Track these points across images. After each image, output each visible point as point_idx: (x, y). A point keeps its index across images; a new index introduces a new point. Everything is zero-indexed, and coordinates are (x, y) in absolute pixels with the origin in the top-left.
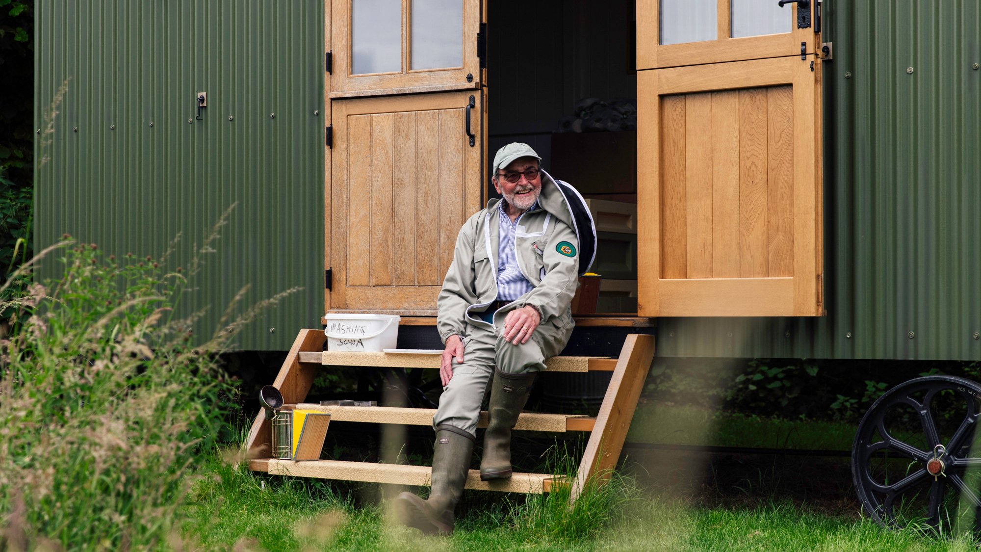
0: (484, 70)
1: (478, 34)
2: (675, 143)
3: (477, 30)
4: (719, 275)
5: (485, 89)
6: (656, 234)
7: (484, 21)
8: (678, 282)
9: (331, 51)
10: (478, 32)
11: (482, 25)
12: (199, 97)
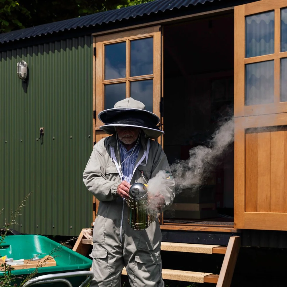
0: (162, 118)
1: (160, 102)
2: (252, 150)
3: (159, 101)
4: (273, 211)
5: (162, 126)
6: (243, 192)
7: (162, 96)
8: (254, 214)
9: (96, 110)
10: (160, 101)
11: (161, 98)
12: (40, 129)
